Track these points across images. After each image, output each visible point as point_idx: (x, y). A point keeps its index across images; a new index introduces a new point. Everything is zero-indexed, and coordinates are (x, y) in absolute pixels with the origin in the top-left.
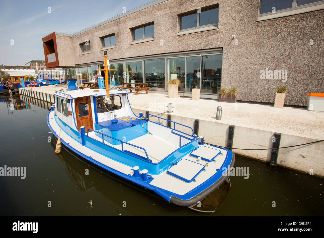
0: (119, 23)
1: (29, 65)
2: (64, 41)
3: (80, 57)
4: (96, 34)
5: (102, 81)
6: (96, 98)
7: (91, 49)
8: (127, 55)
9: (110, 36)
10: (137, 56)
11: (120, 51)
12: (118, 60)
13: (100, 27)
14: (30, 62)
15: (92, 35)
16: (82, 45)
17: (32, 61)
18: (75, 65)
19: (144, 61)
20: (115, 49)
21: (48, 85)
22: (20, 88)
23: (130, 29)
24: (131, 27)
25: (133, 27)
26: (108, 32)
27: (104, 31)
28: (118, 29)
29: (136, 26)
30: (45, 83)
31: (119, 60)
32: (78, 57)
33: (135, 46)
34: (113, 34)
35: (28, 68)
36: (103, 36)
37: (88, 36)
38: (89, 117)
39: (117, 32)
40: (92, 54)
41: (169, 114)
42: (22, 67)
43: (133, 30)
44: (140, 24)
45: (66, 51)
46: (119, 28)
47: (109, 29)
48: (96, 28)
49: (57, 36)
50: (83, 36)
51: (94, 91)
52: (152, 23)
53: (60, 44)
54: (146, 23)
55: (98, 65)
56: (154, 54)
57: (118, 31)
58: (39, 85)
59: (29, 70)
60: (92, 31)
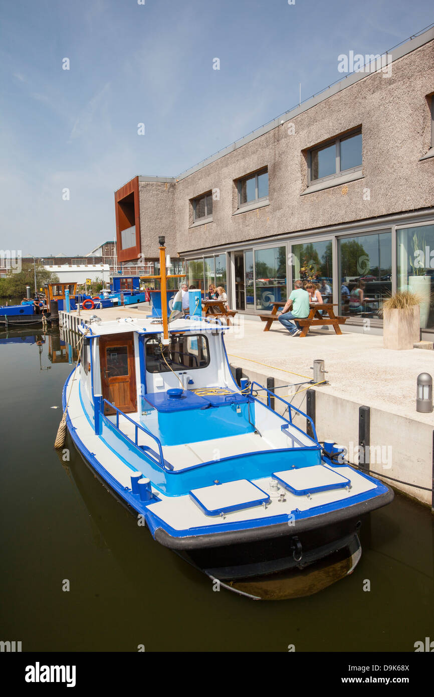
0: (277, 139)
1: (99, 254)
2: (157, 195)
3: (189, 233)
4: (225, 170)
5: (196, 298)
6: (146, 339)
7: (213, 212)
8: (295, 223)
9: (258, 175)
10: (318, 226)
11: (278, 214)
12: (273, 238)
13: (235, 153)
14: (102, 247)
15: (218, 176)
16: (195, 201)
17: (108, 243)
18: (179, 253)
19: (338, 240)
20: (267, 209)
21: (122, 304)
22: (62, 312)
23: (303, 151)
24: (305, 147)
25: (309, 145)
26: (251, 164)
27: (242, 163)
28: (275, 154)
29: (316, 142)
30: (115, 300)
31: (276, 238)
32: (186, 233)
33: (313, 197)
34: (263, 170)
35: (98, 260)
36: (240, 176)
37: (209, 178)
38: (128, 380)
39: (273, 161)
40: (214, 225)
41: (313, 387)
42: (86, 258)
43: (311, 153)
44: (326, 137)
45: (161, 218)
46: (277, 152)
47: (255, 157)
48: (226, 157)
49: (141, 183)
50: (199, 180)
51: (151, 323)
52: (357, 131)
53: (147, 204)
54: (342, 131)
55: (229, 253)
56: (362, 218)
57: (275, 160)
58: (101, 306)
59: (98, 267)
60: (218, 165)
